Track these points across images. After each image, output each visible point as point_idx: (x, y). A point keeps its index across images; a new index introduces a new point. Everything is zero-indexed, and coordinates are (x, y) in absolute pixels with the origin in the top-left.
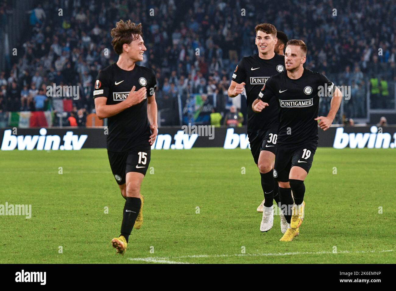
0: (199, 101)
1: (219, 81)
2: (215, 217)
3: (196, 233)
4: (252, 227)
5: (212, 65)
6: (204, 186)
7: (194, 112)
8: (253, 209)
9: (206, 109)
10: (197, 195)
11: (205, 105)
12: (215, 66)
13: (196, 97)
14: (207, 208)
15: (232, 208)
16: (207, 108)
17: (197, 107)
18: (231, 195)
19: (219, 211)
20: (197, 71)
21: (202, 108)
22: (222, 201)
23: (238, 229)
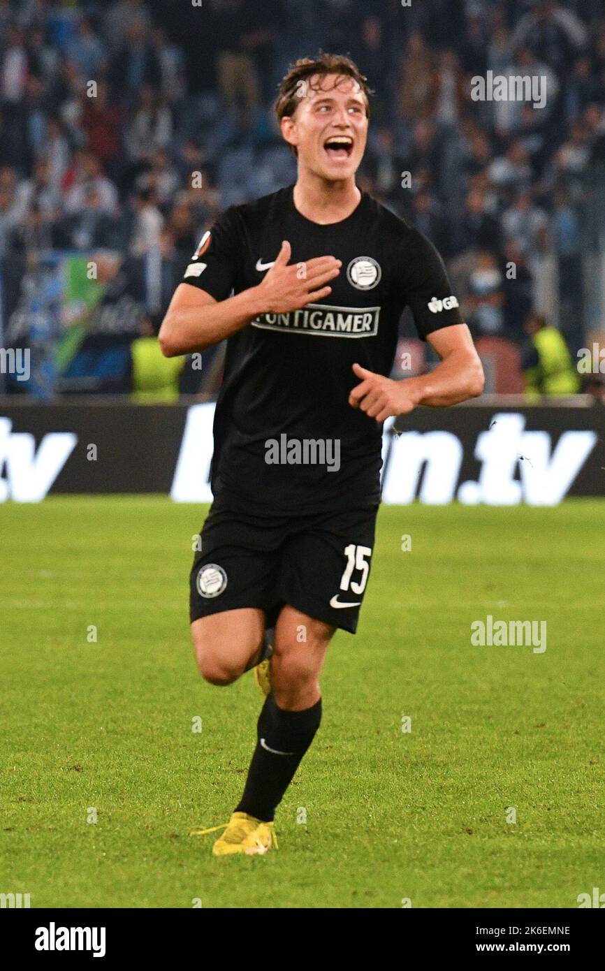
0: (81, 284)
1: (174, 192)
2: (151, 813)
3: (61, 884)
4: (315, 861)
5: (142, 120)
6: (101, 670)
7: (58, 335)
8: (322, 776)
9: (111, 321)
10: (68, 710)
11: (109, 300)
12: (153, 124)
13: (67, 266)
14: (112, 772)
15: (227, 771)
16: (119, 317)
17: (72, 313)
18: (224, 713)
19: (165, 787)
20: (73, 149)
21: (92, 316)
22: (180, 741)
23: (254, 868)
